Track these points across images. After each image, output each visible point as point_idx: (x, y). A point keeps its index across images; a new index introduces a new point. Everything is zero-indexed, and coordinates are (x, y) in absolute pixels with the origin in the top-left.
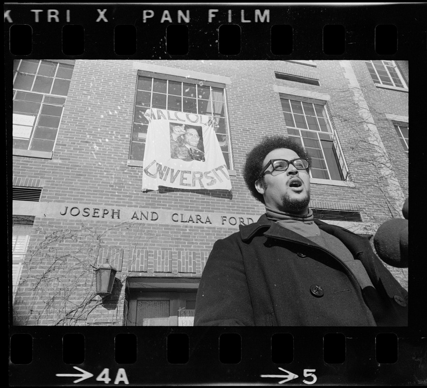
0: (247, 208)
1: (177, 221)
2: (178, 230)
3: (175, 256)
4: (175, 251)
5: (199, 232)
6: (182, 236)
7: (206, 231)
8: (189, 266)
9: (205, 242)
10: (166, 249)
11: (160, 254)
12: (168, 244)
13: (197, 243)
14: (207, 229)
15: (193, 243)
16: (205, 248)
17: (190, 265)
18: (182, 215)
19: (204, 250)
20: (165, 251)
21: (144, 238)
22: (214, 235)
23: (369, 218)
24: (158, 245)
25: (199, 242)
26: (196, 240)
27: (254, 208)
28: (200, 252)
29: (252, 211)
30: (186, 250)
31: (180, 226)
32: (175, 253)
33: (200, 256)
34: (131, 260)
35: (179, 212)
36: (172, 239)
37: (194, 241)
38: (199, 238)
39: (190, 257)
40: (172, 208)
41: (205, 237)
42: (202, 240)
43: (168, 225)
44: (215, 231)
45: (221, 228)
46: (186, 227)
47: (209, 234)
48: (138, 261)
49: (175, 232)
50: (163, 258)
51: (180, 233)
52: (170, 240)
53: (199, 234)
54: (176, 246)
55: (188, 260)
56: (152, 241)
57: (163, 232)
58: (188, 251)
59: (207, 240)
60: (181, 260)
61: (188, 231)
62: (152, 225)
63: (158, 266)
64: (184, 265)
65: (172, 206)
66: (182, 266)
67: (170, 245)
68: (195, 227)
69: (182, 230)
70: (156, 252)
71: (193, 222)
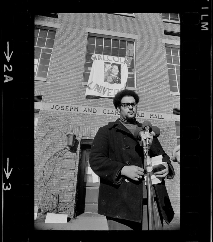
0: (142, 108)
1: (106, 113)
2: (106, 118)
6: (108, 121)
18: (108, 110)
21: (89, 121)
24: (96, 125)
27: (145, 108)
29: (144, 109)
31: (107, 116)
34: (83, 131)
35: (107, 109)
36: (103, 122)
40: (103, 107)
43: (101, 115)
46: (110, 116)
48: (86, 132)
49: (104, 119)
56: (93, 123)
57: (99, 118)
62: (94, 115)
65: (103, 105)
68: (114, 116)
69: (108, 118)
70: (95, 128)
71: (114, 114)
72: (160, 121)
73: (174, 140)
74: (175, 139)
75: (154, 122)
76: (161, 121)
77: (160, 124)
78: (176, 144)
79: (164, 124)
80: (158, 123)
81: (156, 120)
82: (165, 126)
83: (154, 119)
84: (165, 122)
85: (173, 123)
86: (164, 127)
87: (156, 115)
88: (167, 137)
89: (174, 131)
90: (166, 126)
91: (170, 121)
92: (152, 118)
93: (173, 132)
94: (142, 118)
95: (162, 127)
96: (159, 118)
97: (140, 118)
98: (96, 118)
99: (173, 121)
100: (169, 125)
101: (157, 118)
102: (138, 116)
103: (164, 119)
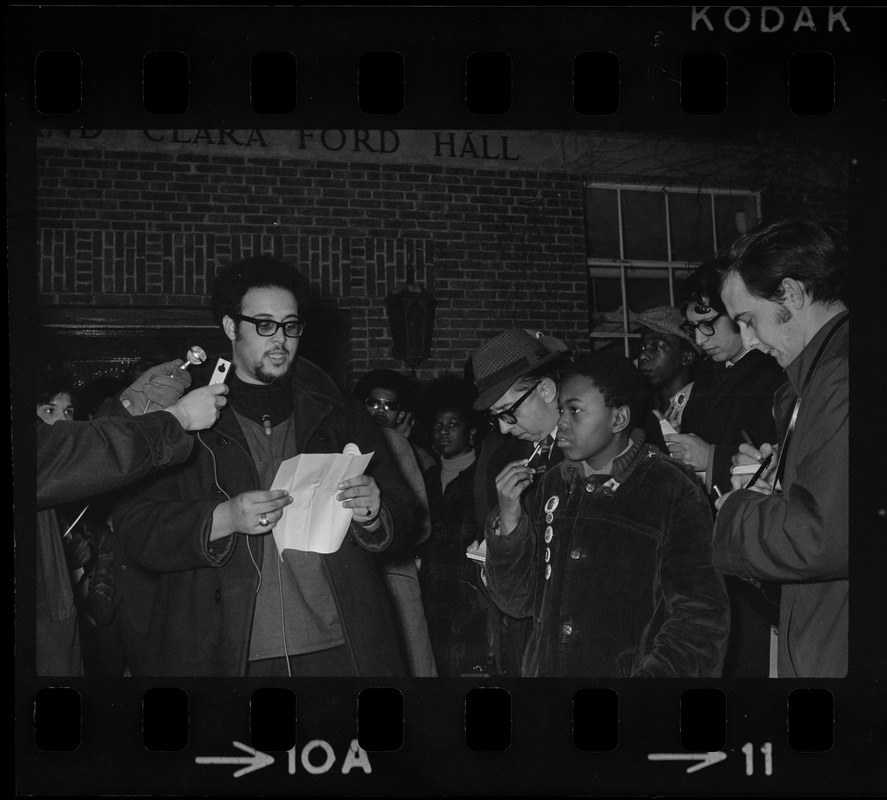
1: (161, 140)
2: (166, 167)
3: (155, 248)
4: (154, 231)
5: (229, 173)
6: (176, 187)
7: (250, 170)
8: (195, 277)
9: (246, 204)
10: (126, 227)
11: (109, 241)
12: (135, 211)
13: (222, 209)
14: (252, 165)
15: (208, 208)
16: (243, 223)
17: (197, 274)
19: (244, 228)
20: (126, 233)
21: (61, 193)
22: (274, 182)
24: (105, 215)
25: (226, 206)
26: (217, 198)
28: (229, 234)
30: (188, 228)
31: (165, 156)
32: (153, 237)
33: (230, 245)
36: (146, 196)
37: (211, 203)
38: (227, 193)
39: (200, 251)
41: (247, 190)
42: (236, 199)
43: (133, 155)
44: (278, 172)
45: (296, 163)
46: (190, 157)
47: (256, 181)
48: (47, 262)
49: (155, 177)
50: (119, 254)
51: (169, 177)
52: (140, 200)
53: (227, 179)
54: (156, 217)
55: (194, 260)
56: (86, 204)
57: (118, 175)
58: (193, 231)
59: (251, 199)
60: (172, 259)
61: (193, 171)
62: (85, 153)
63: (104, 276)
64: (179, 272)
66: (174, 277)
67: (140, 216)
68: (215, 159)
69: (177, 168)
70: (98, 235)
71: (211, 142)
72: (491, 173)
73: (569, 287)
74: (574, 278)
75: (457, 181)
76: (502, 173)
77: (491, 191)
78: (580, 306)
79: (515, 192)
80: (483, 191)
81: (471, 172)
82: (521, 202)
83: (458, 163)
84: (524, 181)
85: (571, 187)
86: (515, 210)
87: (468, 140)
88: (529, 272)
89: (572, 235)
90: (530, 202)
91: (550, 176)
92: (446, 161)
93: (568, 240)
94: (385, 159)
95: (505, 210)
96: (486, 156)
97: (372, 159)
98: (100, 171)
99: (570, 171)
100: (546, 200)
101: (475, 156)
102: (361, 146)
103: (517, 159)
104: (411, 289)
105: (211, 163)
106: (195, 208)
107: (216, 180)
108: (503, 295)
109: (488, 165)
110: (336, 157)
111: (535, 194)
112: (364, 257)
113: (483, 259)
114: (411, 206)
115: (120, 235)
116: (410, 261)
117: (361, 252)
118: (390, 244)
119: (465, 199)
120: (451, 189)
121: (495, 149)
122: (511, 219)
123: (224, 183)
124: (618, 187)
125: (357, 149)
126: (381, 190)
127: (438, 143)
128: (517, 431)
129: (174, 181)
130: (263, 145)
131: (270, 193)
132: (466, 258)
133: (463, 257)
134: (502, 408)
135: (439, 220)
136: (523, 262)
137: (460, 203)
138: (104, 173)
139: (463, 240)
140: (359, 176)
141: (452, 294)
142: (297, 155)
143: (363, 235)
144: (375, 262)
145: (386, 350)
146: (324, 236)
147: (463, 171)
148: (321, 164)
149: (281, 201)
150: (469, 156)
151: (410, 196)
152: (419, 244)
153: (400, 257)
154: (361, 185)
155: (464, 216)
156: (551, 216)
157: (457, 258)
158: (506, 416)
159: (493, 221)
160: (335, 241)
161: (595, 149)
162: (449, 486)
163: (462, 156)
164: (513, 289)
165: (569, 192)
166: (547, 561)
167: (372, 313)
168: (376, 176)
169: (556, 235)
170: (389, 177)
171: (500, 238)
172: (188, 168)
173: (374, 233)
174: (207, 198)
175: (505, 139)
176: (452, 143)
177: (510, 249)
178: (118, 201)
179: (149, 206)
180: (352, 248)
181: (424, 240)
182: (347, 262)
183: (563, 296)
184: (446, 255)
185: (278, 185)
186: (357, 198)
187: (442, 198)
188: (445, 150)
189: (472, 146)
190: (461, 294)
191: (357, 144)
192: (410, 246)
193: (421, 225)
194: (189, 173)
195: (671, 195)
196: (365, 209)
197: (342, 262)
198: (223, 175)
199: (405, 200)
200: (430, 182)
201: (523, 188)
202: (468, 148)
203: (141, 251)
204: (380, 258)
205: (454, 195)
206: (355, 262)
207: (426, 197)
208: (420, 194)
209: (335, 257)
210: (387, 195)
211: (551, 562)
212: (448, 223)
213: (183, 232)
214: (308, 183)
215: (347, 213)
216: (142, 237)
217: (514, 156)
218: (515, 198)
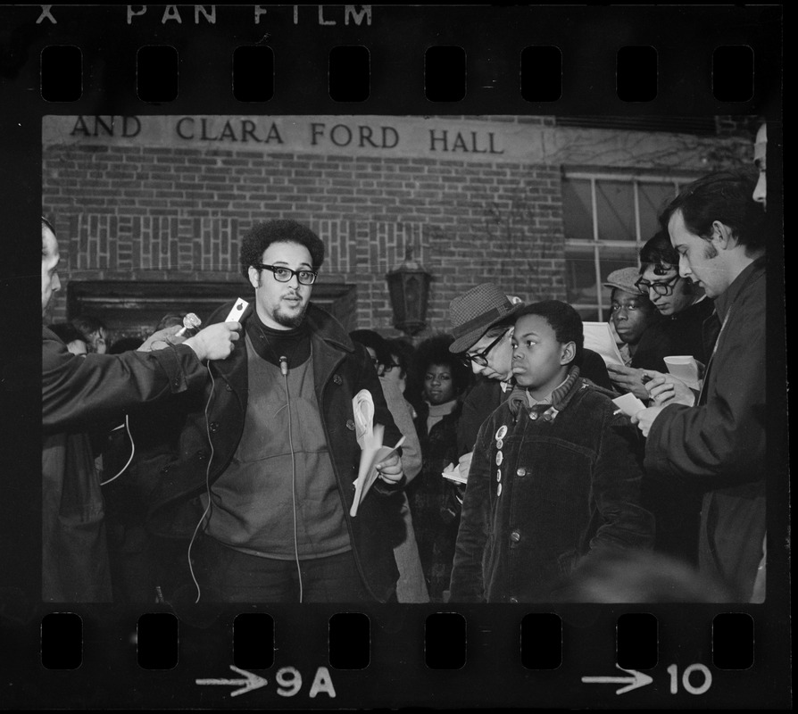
1: (191, 138)
2: (196, 161)
3: (186, 231)
4: (186, 217)
5: (250, 166)
6: (204, 178)
7: (269, 164)
8: (221, 256)
9: (265, 192)
10: (161, 212)
11: (147, 226)
12: (169, 200)
13: (244, 197)
14: (270, 159)
15: (232, 197)
17: (223, 253)
18: (204, 121)
19: (262, 214)
20: (161, 218)
21: (105, 184)
22: (289, 174)
23: (735, 123)
24: (143, 203)
25: (248, 194)
26: (240, 188)
28: (250, 219)
30: (215, 213)
31: (196, 152)
32: (184, 222)
34: (76, 242)
36: (179, 186)
37: (236, 192)
38: (249, 183)
39: (225, 234)
41: (266, 180)
42: (257, 189)
43: (167, 151)
44: (293, 165)
45: (309, 157)
46: (216, 153)
47: (274, 173)
48: (94, 244)
49: (187, 169)
50: (156, 236)
51: (198, 170)
52: (173, 190)
53: (249, 171)
54: (187, 204)
55: (220, 241)
56: (127, 194)
57: (154, 168)
58: (219, 216)
59: (269, 189)
60: (201, 241)
62: (127, 150)
63: (142, 255)
64: (207, 251)
66: (203, 256)
67: (173, 204)
68: (238, 154)
69: (205, 162)
70: (137, 221)
71: (234, 139)
72: (480, 165)
73: (548, 264)
74: (553, 256)
75: (450, 172)
76: (489, 165)
77: (479, 180)
78: (560, 282)
79: (500, 182)
80: (472, 180)
81: (461, 164)
82: (506, 190)
83: (449, 156)
84: (508, 171)
85: (550, 176)
86: (500, 197)
87: (459, 136)
88: (513, 251)
89: (551, 218)
90: (514, 190)
91: (531, 167)
92: (439, 155)
93: (548, 223)
94: (386, 153)
95: (492, 197)
96: (475, 150)
97: (374, 153)
98: (139, 165)
99: (549, 162)
100: (528, 188)
101: (466, 150)
102: (365, 142)
103: (502, 153)
104: (409, 265)
105: (235, 157)
106: (221, 197)
107: (239, 172)
108: (490, 271)
109: (476, 158)
110: (344, 152)
111: (518, 183)
112: (368, 239)
113: (473, 240)
114: (409, 194)
115: (156, 220)
116: (408, 242)
117: (366, 235)
118: (391, 227)
119: (456, 188)
120: (445, 179)
121: (483, 144)
122: (497, 205)
123: (246, 175)
124: (593, 176)
125: (362, 145)
126: (383, 180)
127: (433, 140)
128: (487, 371)
129: (203, 173)
130: (280, 141)
131: (286, 183)
132: (458, 239)
133: (454, 238)
134: (475, 351)
135: (434, 207)
136: (508, 242)
137: (453, 191)
138: (142, 166)
139: (455, 223)
140: (363, 168)
141: (446, 271)
142: (309, 150)
143: (367, 219)
144: (377, 243)
145: (387, 319)
146: (334, 221)
147: (455, 163)
148: (331, 158)
149: (295, 190)
150: (460, 150)
151: (408, 185)
152: (417, 228)
153: (400, 238)
154: (366, 176)
155: (455, 203)
156: (532, 203)
157: (449, 239)
158: (478, 357)
159: (481, 206)
160: (343, 224)
161: (572, 144)
162: (433, 427)
163: (454, 150)
164: (499, 267)
165: (549, 181)
166: (499, 480)
167: (375, 287)
168: (378, 168)
169: (537, 219)
170: (390, 169)
171: (487, 222)
172: (215, 162)
173: (377, 218)
174: (231, 188)
175: (491, 135)
176: (445, 140)
177: (496, 231)
178: (155, 191)
179: (181, 195)
180: (357, 230)
181: (421, 224)
182: (353, 243)
183: (544, 272)
184: (441, 237)
185: (293, 176)
186: (361, 187)
187: (436, 187)
188: (439, 145)
189: (462, 141)
190: (453, 271)
191: (362, 141)
192: (408, 229)
193: (418, 210)
194: (215, 167)
195: (640, 184)
196: (369, 197)
197: (349, 243)
198: (245, 167)
199: (404, 189)
200: (426, 173)
201: (508, 177)
202: (459, 143)
203: (174, 235)
204: (382, 240)
205: (447, 184)
206: (360, 243)
207: (422, 186)
208: (417, 184)
209: (343, 239)
210: (388, 185)
211: (502, 482)
212: (442, 208)
213: (210, 217)
214: (319, 174)
215: (352, 200)
216: (175, 222)
217: (499, 150)
218: (501, 186)
